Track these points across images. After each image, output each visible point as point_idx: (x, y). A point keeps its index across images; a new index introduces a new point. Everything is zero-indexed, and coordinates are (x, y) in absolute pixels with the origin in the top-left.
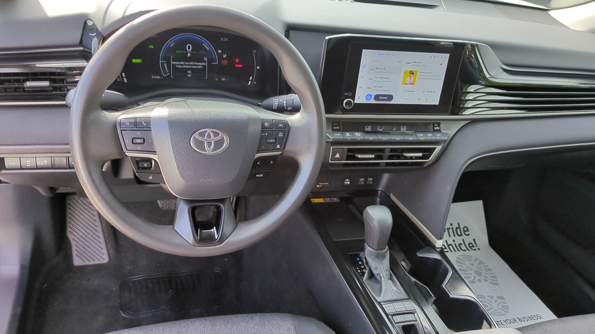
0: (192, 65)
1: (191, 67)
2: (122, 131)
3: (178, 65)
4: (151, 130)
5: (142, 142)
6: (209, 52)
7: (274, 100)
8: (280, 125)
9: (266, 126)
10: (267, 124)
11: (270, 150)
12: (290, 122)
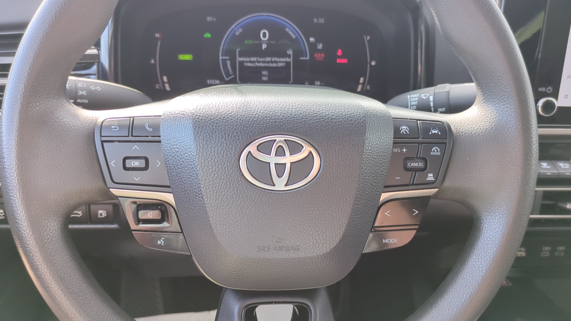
0: (268, 62)
1: (267, 65)
2: (105, 144)
3: (247, 62)
4: (160, 142)
5: (143, 165)
6: (295, 42)
7: (408, 97)
8: (433, 131)
9: (403, 132)
10: (405, 128)
11: (413, 184)
12: (453, 124)
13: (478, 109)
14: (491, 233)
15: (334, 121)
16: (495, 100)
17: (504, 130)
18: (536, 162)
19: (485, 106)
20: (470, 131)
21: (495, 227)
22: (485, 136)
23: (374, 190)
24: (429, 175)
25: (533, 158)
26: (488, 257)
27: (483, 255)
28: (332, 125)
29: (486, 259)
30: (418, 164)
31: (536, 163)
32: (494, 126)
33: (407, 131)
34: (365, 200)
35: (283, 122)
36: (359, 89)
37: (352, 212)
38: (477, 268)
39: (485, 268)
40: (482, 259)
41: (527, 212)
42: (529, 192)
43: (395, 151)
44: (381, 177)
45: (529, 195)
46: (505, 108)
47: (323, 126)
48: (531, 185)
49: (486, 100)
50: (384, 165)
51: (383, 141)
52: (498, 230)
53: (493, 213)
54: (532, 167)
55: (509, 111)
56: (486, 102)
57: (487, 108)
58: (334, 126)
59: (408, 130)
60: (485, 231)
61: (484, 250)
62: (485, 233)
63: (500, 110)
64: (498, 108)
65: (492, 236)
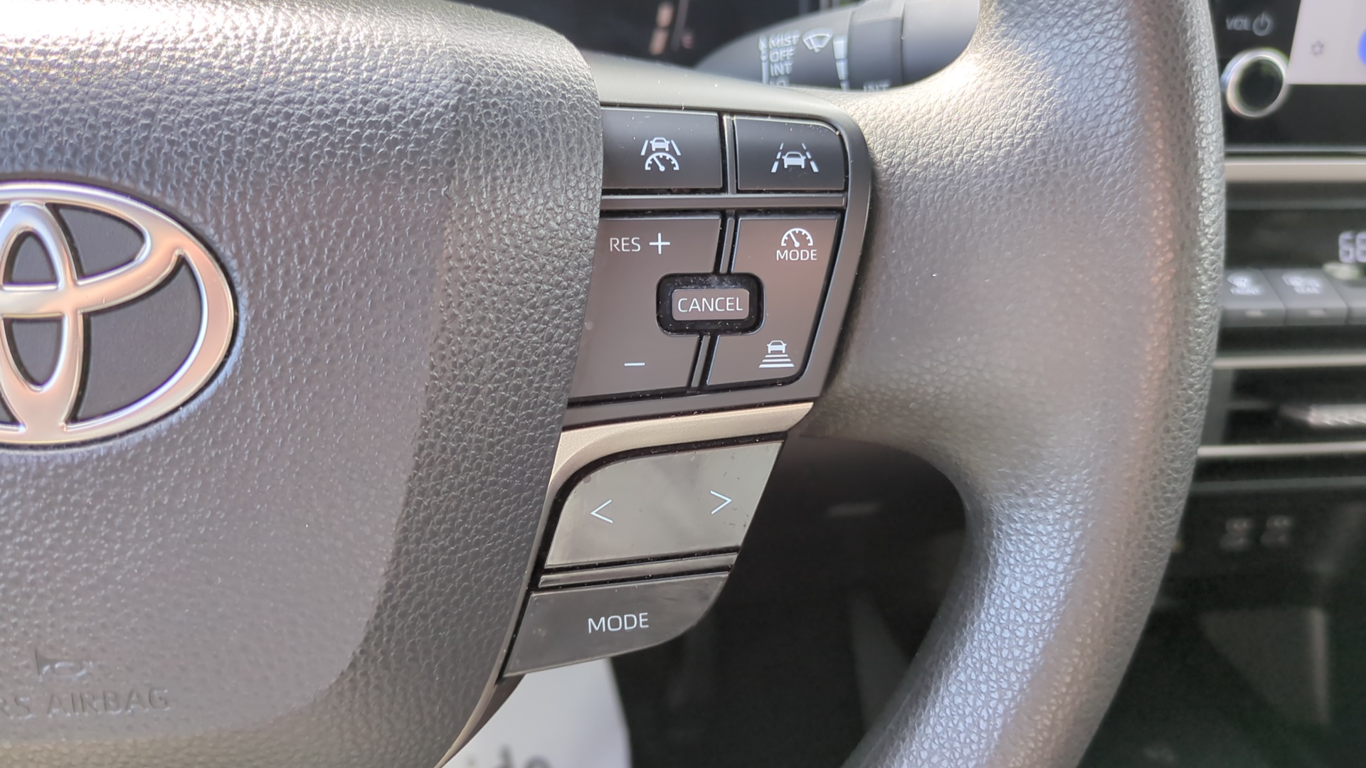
7: (762, 45)
8: (785, 158)
9: (654, 165)
10: (665, 145)
11: (703, 388)
12: (879, 131)
13: (983, 64)
14: (1028, 579)
15: (297, 112)
16: (1051, 20)
17: (1085, 149)
18: (1214, 283)
19: (1010, 50)
20: (947, 155)
21: (1045, 552)
22: (1007, 176)
23: (517, 424)
24: (771, 348)
25: (1202, 265)
26: (1013, 678)
27: (996, 670)
28: (285, 129)
29: (1005, 685)
30: (722, 304)
31: (1215, 287)
32: (1045, 130)
33: (674, 161)
34: (470, 470)
35: (37, 118)
36: (658, 42)
37: (405, 529)
38: (969, 720)
39: (999, 722)
40: (992, 684)
41: (1174, 491)
42: (1185, 409)
43: (620, 246)
44: (546, 367)
45: (1185, 421)
46: (1087, 53)
47: (240, 134)
48: (1191, 380)
49: (1012, 24)
50: (557, 312)
51: (551, 204)
52: (1056, 567)
53: (1037, 495)
54: (1198, 303)
55: (1105, 63)
56: (1015, 30)
57: (1016, 58)
58: (298, 136)
59: (678, 153)
60: (1007, 571)
61: (999, 649)
62: (1005, 576)
63: (1069, 62)
64: (1061, 54)
65: (1030, 590)
